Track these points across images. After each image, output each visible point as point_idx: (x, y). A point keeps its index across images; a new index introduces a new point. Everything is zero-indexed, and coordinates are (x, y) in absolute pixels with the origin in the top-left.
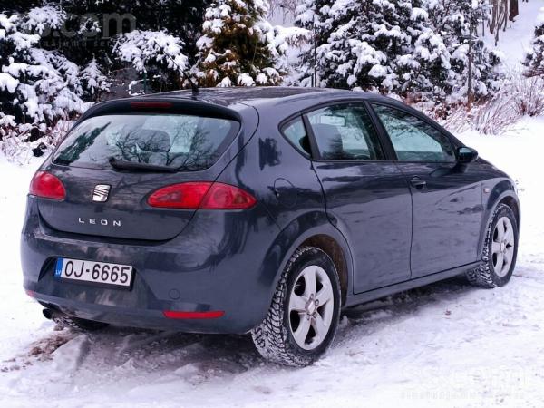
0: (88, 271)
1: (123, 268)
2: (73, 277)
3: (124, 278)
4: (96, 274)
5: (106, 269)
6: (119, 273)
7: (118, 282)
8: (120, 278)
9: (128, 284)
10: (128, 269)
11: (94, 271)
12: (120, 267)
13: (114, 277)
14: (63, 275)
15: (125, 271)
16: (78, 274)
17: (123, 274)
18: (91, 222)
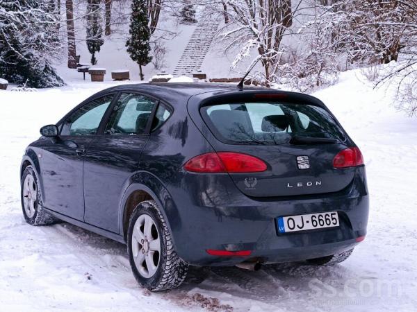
0: (308, 222)
1: (332, 214)
2: (296, 229)
3: (334, 221)
4: (315, 223)
5: (321, 218)
6: (330, 218)
7: (332, 225)
8: (332, 221)
9: (338, 225)
10: (335, 214)
11: (313, 221)
12: (329, 214)
13: (328, 222)
14: (287, 230)
15: (334, 216)
16: (301, 226)
17: (333, 219)
18: (298, 185)
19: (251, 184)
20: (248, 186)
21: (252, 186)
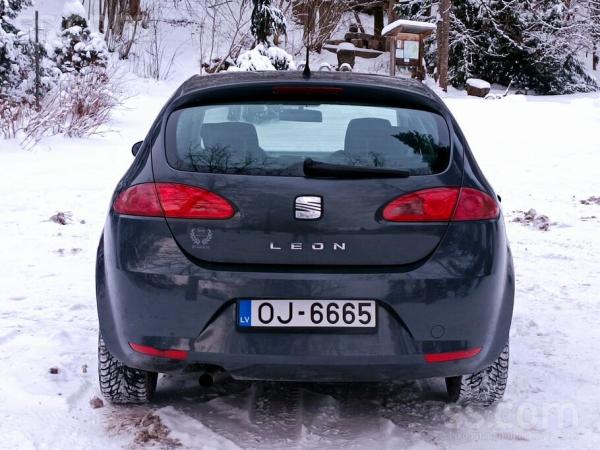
0: (302, 313)
1: (361, 305)
2: (275, 323)
3: (365, 318)
4: (317, 317)
5: (333, 308)
6: (356, 311)
7: (356, 324)
8: (357, 317)
9: (372, 324)
10: (369, 305)
11: (313, 313)
12: (356, 303)
13: (349, 317)
14: (255, 322)
15: (364, 309)
16: (284, 319)
17: (361, 313)
18: (293, 247)
19: (201, 238)
20: (197, 242)
21: (205, 242)
